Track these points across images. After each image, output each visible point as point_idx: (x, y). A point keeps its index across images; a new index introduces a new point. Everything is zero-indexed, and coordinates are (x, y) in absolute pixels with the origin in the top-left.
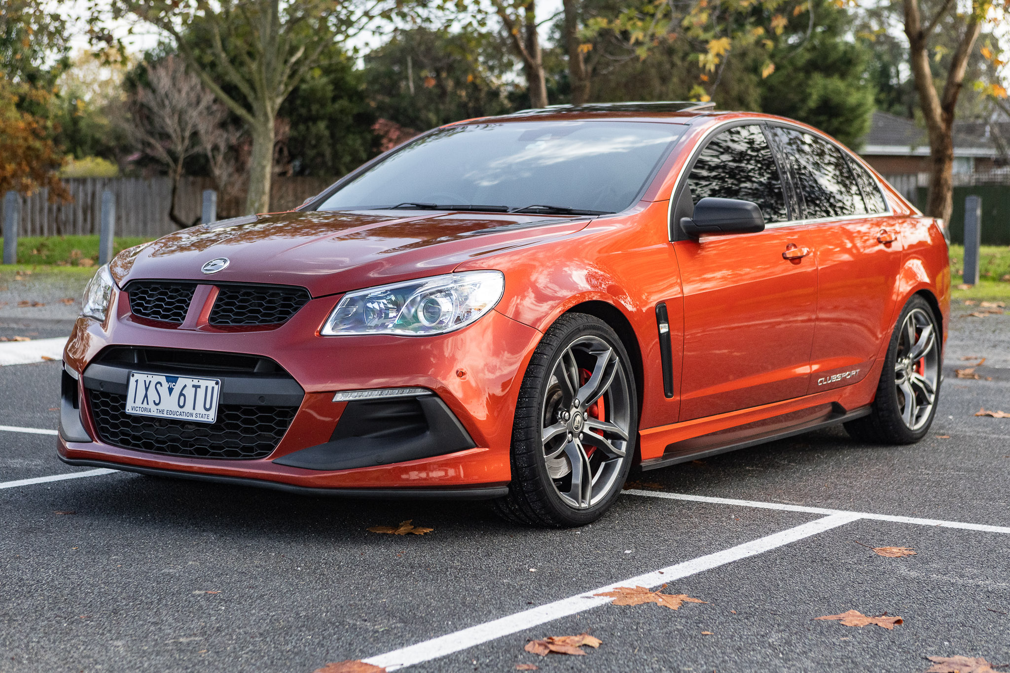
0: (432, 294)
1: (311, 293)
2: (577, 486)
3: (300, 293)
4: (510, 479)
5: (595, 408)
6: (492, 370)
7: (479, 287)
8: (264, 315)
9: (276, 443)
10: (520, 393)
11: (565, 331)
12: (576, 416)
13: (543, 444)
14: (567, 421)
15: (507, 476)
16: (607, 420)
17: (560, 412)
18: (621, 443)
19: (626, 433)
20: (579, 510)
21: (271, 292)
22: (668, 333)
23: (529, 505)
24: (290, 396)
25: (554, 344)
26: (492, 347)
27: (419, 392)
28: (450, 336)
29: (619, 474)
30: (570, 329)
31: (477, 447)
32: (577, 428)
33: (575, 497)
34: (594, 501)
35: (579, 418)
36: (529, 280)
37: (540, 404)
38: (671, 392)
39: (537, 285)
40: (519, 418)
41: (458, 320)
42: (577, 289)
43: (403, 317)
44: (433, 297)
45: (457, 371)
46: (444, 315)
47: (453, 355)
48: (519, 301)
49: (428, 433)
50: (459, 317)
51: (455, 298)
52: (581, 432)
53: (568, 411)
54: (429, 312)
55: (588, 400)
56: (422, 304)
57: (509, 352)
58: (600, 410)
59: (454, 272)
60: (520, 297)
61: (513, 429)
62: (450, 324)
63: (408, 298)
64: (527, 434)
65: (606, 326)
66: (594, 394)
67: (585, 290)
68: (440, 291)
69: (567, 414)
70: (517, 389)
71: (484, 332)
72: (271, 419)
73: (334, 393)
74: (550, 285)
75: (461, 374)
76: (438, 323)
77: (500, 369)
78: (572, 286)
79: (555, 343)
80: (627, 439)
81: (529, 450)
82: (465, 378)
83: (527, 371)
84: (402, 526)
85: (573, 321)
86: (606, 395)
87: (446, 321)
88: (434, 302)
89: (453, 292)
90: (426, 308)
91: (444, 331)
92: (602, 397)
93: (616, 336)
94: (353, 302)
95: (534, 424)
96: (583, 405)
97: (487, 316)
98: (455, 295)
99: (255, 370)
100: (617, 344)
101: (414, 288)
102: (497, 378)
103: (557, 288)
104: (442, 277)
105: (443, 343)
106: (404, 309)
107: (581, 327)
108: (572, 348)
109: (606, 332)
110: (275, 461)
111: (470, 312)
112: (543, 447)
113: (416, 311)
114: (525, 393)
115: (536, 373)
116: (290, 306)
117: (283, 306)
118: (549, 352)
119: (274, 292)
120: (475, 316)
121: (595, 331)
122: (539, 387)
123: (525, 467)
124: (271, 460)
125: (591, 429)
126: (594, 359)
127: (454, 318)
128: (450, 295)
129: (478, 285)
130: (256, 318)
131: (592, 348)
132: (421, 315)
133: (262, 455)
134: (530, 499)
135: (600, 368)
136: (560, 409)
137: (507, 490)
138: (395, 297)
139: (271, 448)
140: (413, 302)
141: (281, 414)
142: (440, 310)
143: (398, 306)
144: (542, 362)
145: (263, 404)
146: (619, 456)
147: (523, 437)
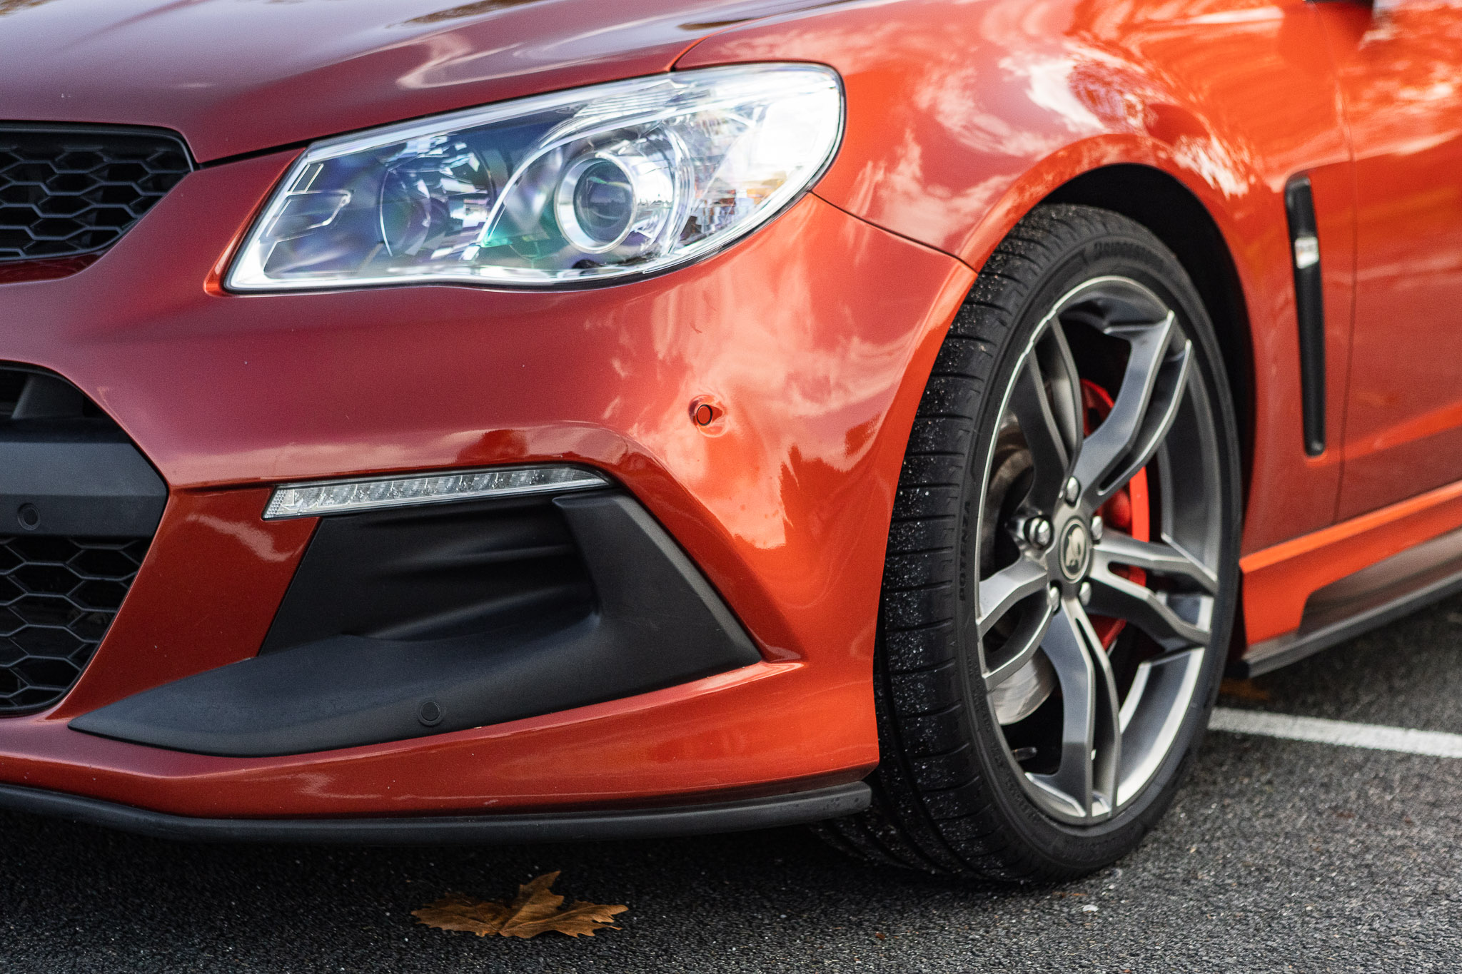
0: (601, 143)
1: (195, 150)
2: (1078, 749)
3: (161, 150)
4: (877, 760)
5: (1123, 501)
6: (818, 389)
7: (761, 118)
8: (48, 226)
9: (82, 659)
10: (904, 469)
11: (1042, 261)
12: (1070, 532)
13: (981, 635)
14: (1042, 548)
15: (867, 750)
16: (1155, 536)
17: (1022, 523)
18: (1197, 604)
19: (1210, 573)
20: (1084, 827)
21: (69, 149)
22: (1316, 268)
23: (938, 833)
24: (118, 500)
25: (1010, 306)
26: (809, 321)
27: (565, 481)
28: (669, 285)
29: (1194, 698)
30: (1058, 255)
31: (767, 658)
32: (1074, 569)
33: (1074, 788)
34: (1127, 791)
35: (1078, 537)
36: (912, 105)
37: (971, 505)
38: (1321, 439)
39: (940, 119)
40: (902, 554)
41: (692, 230)
42: (1062, 130)
43: (505, 221)
44: (603, 154)
45: (693, 406)
46: (644, 214)
47: (680, 353)
48: (880, 176)
49: (596, 620)
50: (693, 219)
51: (678, 156)
52: (1086, 578)
53: (1048, 518)
54: (591, 205)
55: (1105, 479)
56: (571, 180)
57: (865, 338)
58: (1137, 507)
59: (673, 69)
60: (882, 164)
61: (884, 592)
62: (666, 243)
63: (521, 159)
64: (927, 606)
65: (1158, 248)
66: (1123, 461)
67: (1086, 134)
68: (630, 134)
69: (1045, 525)
70: (897, 459)
71: (775, 273)
72: (63, 581)
73: (270, 487)
74: (983, 120)
75: (704, 414)
76: (626, 243)
77: (839, 386)
78: (1044, 122)
79: (1013, 303)
80: (1215, 590)
81: (935, 657)
82: (719, 429)
83: (924, 397)
84: (527, 896)
85: (1062, 230)
86: (1152, 466)
87: (652, 236)
88: (609, 172)
89: (673, 137)
90: (585, 194)
91: (644, 268)
92: (1142, 473)
93: (1185, 279)
94: (334, 174)
95: (952, 572)
96: (1090, 495)
97: (786, 219)
98: (680, 147)
99: (17, 414)
100: (1190, 301)
101: (541, 125)
102: (830, 416)
103: (1000, 128)
104: (636, 85)
105: (647, 309)
106: (507, 195)
107: (1089, 247)
108: (1063, 317)
109: (1159, 265)
110: (76, 725)
111: (731, 201)
112: (980, 646)
113: (550, 205)
114: (919, 470)
115: (954, 402)
116: (128, 195)
117: (109, 195)
118: (994, 331)
119: (80, 149)
120: (747, 218)
121: (1127, 263)
122: (966, 448)
123: (924, 714)
124: (64, 721)
125: (1115, 568)
126: (1120, 350)
127: (675, 225)
128: (663, 147)
129: (757, 112)
130: (21, 238)
131: (1112, 316)
132: (567, 217)
133: (34, 702)
134: (940, 811)
135: (1140, 377)
136: (1022, 513)
137: (865, 792)
138: (480, 157)
139: (65, 676)
140: (537, 173)
141: (90, 562)
142: (629, 196)
143: (487, 187)
144: (974, 367)
145: (31, 528)
146: (1193, 645)
147: (916, 618)
